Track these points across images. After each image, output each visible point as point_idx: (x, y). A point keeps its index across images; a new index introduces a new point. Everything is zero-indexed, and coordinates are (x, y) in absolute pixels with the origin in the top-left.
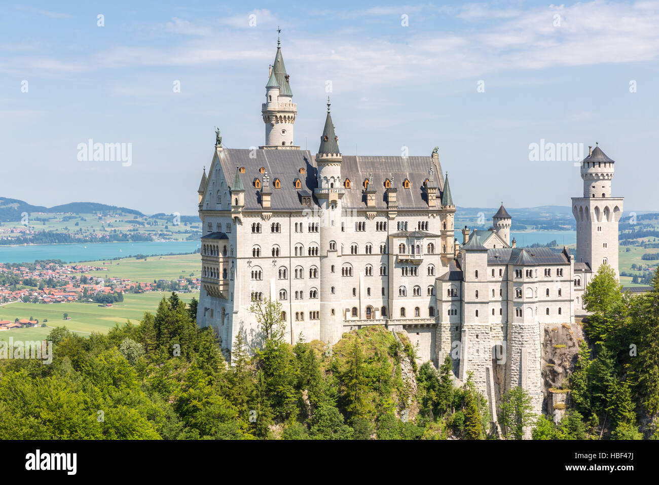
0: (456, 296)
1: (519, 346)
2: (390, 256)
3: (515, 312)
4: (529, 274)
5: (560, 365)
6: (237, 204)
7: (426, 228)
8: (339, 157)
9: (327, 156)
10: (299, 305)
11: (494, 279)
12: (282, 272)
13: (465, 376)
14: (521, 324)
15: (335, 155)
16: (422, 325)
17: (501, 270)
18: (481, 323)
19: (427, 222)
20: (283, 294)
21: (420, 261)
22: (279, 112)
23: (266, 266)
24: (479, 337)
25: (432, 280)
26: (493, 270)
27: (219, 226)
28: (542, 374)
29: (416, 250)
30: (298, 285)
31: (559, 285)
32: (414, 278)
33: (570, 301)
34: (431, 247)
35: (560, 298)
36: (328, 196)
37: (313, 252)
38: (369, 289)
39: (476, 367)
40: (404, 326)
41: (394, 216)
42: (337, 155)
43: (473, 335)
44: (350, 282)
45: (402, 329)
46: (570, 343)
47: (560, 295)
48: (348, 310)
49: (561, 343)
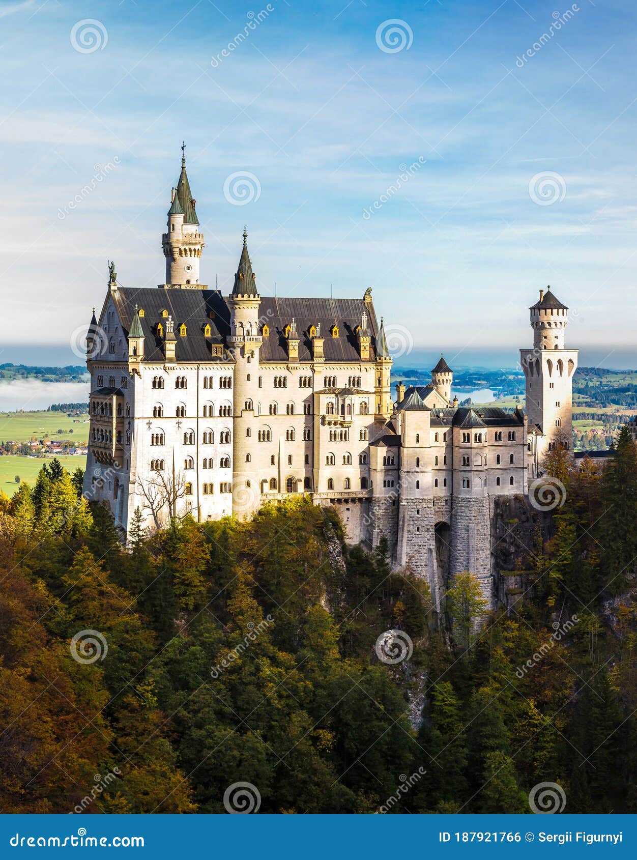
0: (393, 464)
1: (466, 521)
2: (315, 417)
3: (462, 482)
4: (478, 437)
5: (512, 544)
6: (135, 353)
7: (358, 385)
8: (256, 298)
9: (243, 296)
10: (206, 476)
11: (438, 444)
12: (188, 436)
13: (404, 560)
14: (468, 497)
15: (252, 296)
16: (353, 499)
17: (445, 433)
18: (423, 495)
19: (359, 377)
20: (189, 464)
21: (351, 423)
22: (183, 243)
23: (169, 427)
24: (420, 513)
25: (364, 446)
26: (437, 433)
27: (112, 380)
28: (492, 554)
29: (346, 409)
30: (206, 451)
31: (511, 450)
32: (343, 443)
33: (523, 468)
34: (365, 406)
35: (512, 466)
36: (243, 346)
37: (224, 412)
38: (290, 457)
39: (417, 548)
40: (333, 500)
41: (321, 369)
42: (254, 297)
43: (413, 510)
44: (268, 448)
45: (330, 504)
46: (523, 517)
47: (512, 462)
48: (265, 481)
49: (513, 518)
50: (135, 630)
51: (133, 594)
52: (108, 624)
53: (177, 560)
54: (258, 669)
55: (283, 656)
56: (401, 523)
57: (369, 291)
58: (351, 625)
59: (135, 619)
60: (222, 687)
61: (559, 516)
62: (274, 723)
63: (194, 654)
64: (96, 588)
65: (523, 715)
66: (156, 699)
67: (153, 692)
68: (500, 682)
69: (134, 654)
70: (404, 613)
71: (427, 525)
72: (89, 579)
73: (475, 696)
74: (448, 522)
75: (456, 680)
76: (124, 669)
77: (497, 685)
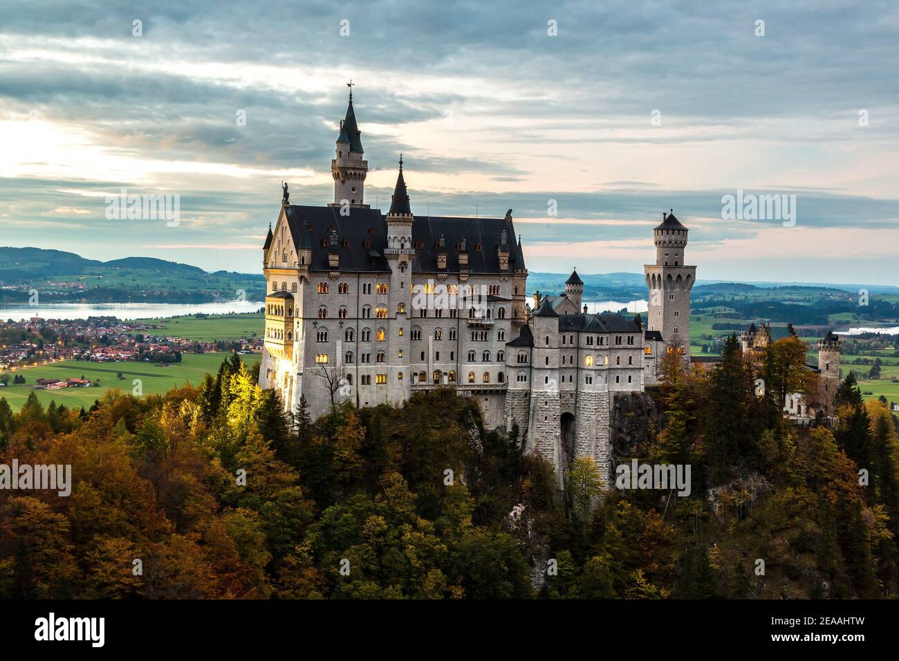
0: (526, 362)
1: (588, 413)
2: (460, 320)
3: (585, 379)
4: (600, 341)
5: (628, 434)
6: (303, 262)
7: (498, 292)
8: (411, 217)
9: (398, 215)
11: (565, 345)
12: (349, 334)
13: (534, 443)
14: (590, 392)
15: (406, 214)
16: (491, 391)
17: (571, 337)
18: (551, 389)
19: (498, 286)
20: (348, 358)
21: (490, 325)
22: (349, 168)
23: (333, 327)
24: (548, 404)
25: (501, 346)
26: (564, 337)
27: (284, 285)
28: (611, 442)
30: (365, 347)
31: (630, 353)
32: (484, 343)
33: (640, 369)
34: (502, 313)
35: (630, 366)
36: (398, 257)
37: (381, 314)
38: (438, 353)
39: (544, 434)
40: (473, 392)
41: (466, 279)
42: (408, 216)
43: (542, 401)
44: (418, 346)
45: (470, 395)
46: (639, 412)
47: (630, 363)
48: (416, 374)
49: (629, 412)
50: (296, 500)
51: (297, 469)
52: (274, 495)
53: (336, 440)
54: (401, 534)
55: (423, 522)
56: (531, 412)
57: (510, 211)
58: (485, 498)
59: (296, 491)
60: (370, 548)
61: (671, 412)
62: (412, 579)
63: (346, 520)
64: (263, 464)
65: (632, 582)
66: (312, 558)
67: (309, 552)
68: (612, 553)
69: (295, 520)
70: (531, 489)
71: (554, 415)
72: (258, 456)
73: (589, 564)
74: (573, 413)
75: (575, 549)
76: (286, 533)
77: (609, 556)
